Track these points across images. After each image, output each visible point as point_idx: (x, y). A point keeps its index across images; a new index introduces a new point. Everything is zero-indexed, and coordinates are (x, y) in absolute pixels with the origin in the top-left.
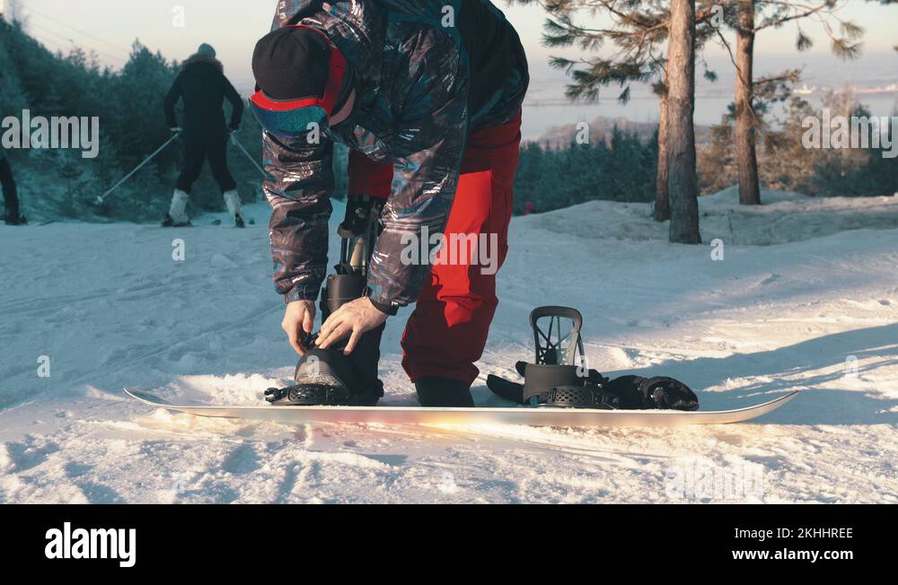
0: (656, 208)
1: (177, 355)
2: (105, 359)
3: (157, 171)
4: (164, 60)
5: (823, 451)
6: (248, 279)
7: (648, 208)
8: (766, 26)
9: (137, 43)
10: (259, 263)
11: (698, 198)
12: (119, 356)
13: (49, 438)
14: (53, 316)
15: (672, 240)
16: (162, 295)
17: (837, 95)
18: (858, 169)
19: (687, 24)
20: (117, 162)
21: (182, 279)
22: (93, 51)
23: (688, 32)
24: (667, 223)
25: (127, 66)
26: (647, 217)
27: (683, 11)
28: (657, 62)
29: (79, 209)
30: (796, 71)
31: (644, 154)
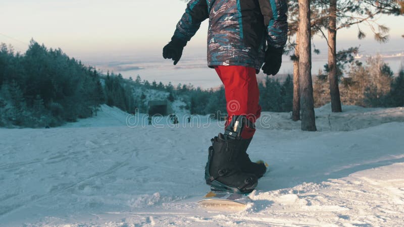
0: (293, 114)
1: (82, 187)
2: (48, 190)
3: (43, 103)
4: (46, 48)
5: (387, 221)
6: (105, 152)
7: (289, 115)
8: (342, 27)
9: (32, 40)
10: (109, 145)
11: (315, 109)
12: (54, 189)
13: (34, 225)
14: (17, 172)
15: (303, 129)
16: (67, 160)
17: (374, 58)
18: (385, 94)
19: (307, 28)
20: (24, 99)
21: (74, 153)
22: (10, 45)
23: (308, 31)
24: (299, 122)
25: (27, 52)
26: (288, 119)
27: (305, 21)
28: (292, 45)
29: (5, 122)
30: (356, 48)
31: (281, 89)
